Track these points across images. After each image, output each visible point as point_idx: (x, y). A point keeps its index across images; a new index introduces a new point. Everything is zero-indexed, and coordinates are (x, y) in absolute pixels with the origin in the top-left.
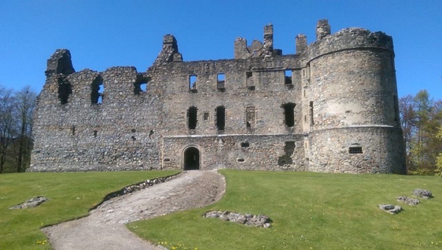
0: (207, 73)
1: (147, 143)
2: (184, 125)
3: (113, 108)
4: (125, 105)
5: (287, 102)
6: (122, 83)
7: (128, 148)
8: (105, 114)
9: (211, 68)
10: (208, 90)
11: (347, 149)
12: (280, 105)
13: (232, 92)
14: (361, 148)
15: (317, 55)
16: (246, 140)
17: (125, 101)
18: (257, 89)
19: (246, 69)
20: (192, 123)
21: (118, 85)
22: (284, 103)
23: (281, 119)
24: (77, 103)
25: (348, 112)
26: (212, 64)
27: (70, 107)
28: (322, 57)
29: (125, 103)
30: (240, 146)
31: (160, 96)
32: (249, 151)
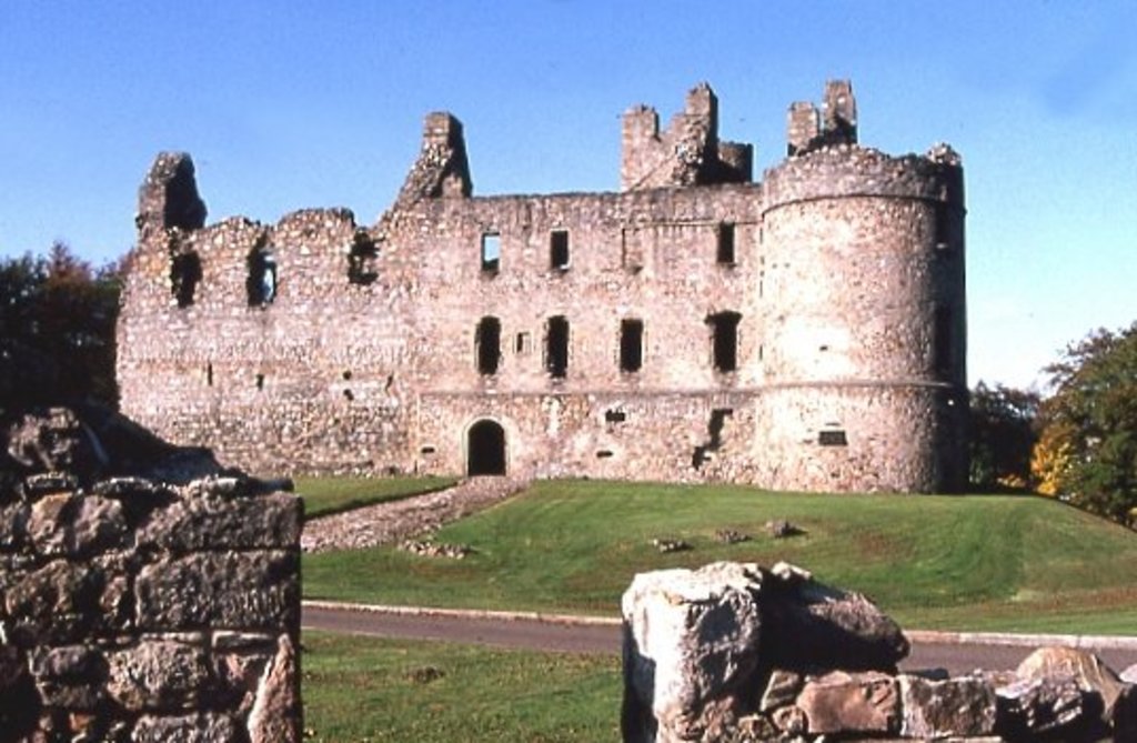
0: (525, 228)
1: (380, 409)
2: (468, 363)
3: (299, 317)
4: (328, 311)
5: (719, 310)
6: (318, 255)
7: (337, 421)
8: (279, 332)
9: (535, 216)
10: (527, 273)
11: (815, 435)
12: (703, 316)
13: (586, 279)
14: (843, 434)
15: (774, 203)
16: (618, 403)
17: (326, 300)
18: (647, 272)
19: (622, 220)
20: (489, 359)
21: (308, 259)
22: (712, 313)
23: (705, 351)
24: (214, 306)
25: (824, 348)
26: (538, 205)
27: (199, 316)
28: (782, 210)
29: (326, 305)
30: (602, 420)
31: (409, 288)
32: (625, 430)
